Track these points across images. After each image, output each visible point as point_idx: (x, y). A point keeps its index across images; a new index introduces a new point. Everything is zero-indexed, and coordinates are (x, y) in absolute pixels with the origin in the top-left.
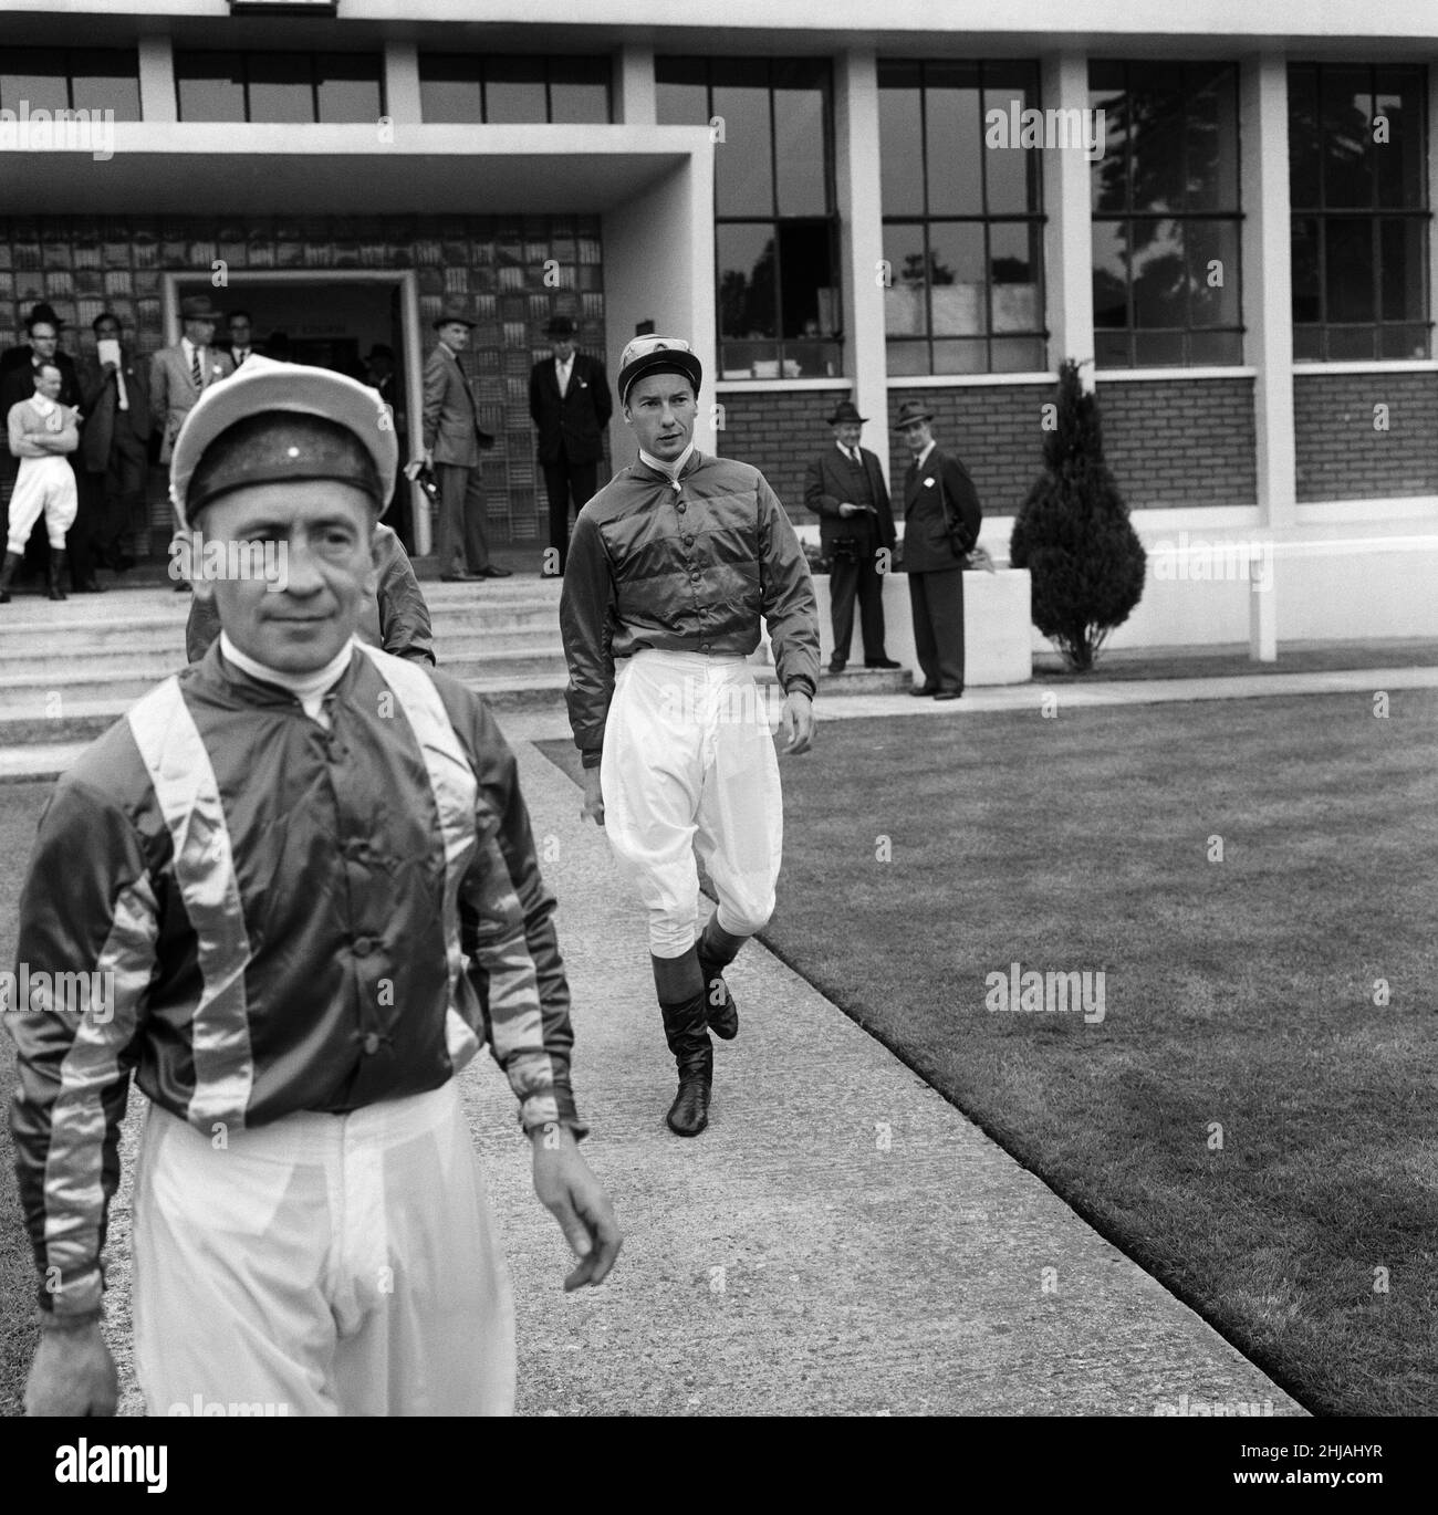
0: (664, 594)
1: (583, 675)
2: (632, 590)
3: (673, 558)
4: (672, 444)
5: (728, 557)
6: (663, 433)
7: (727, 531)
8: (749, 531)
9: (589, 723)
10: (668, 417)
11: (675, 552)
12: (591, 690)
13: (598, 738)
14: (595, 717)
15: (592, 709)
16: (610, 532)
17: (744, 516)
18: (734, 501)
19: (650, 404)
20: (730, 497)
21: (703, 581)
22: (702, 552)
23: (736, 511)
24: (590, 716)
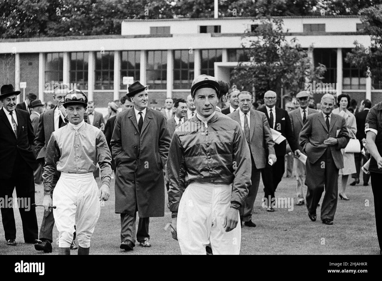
0: (198, 162)
1: (173, 186)
2: (189, 160)
3: (202, 150)
4: (208, 111)
5: (221, 152)
6: (205, 108)
7: (221, 143)
8: (230, 144)
9: (174, 202)
10: (207, 103)
11: (203, 148)
12: (175, 191)
13: (176, 208)
14: (176, 201)
15: (175, 198)
16: (182, 139)
17: (229, 139)
18: (225, 133)
19: (201, 98)
20: (225, 132)
21: (211, 159)
22: (212, 149)
23: (226, 137)
24: (174, 200)
